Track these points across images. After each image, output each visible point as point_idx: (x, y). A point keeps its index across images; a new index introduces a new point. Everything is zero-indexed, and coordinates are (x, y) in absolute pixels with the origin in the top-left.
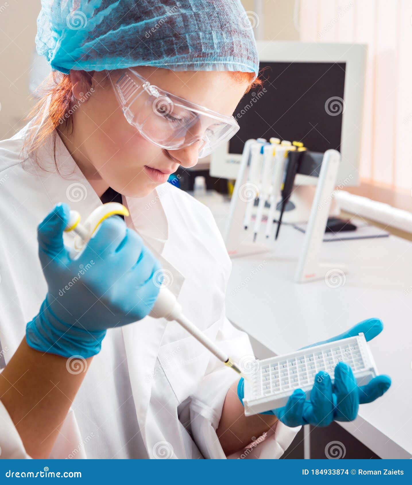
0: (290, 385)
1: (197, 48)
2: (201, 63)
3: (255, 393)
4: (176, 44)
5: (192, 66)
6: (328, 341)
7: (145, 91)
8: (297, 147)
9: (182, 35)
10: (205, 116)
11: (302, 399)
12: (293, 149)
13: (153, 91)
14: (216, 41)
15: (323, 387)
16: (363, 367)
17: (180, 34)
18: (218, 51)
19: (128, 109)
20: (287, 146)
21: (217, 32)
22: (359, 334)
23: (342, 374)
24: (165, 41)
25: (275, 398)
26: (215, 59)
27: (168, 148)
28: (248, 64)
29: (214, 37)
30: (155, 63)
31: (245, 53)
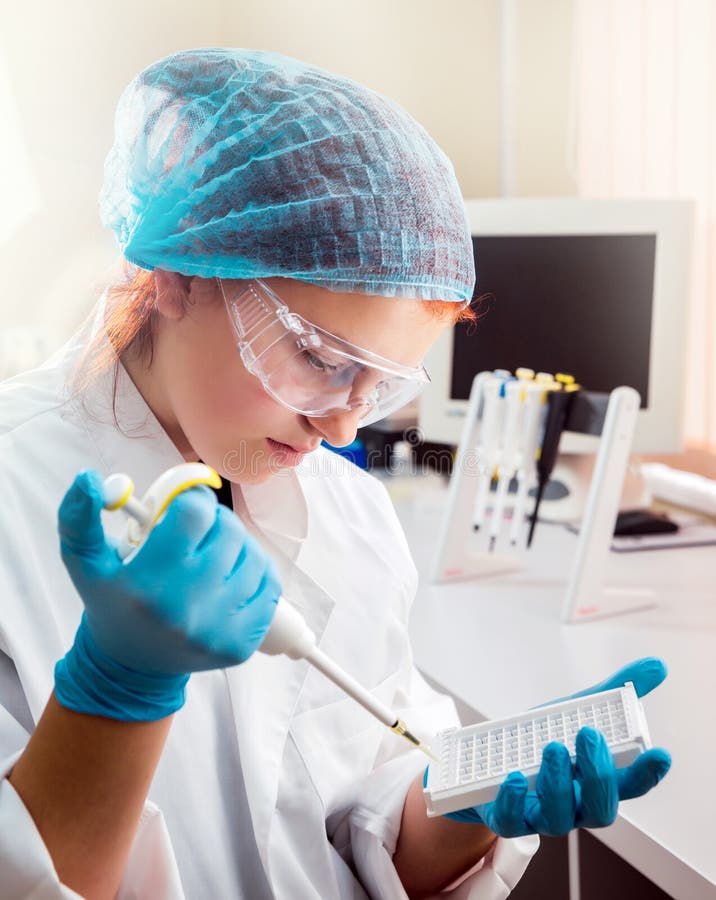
0: (504, 767)
1: (374, 258)
2: (378, 282)
3: (444, 780)
4: (340, 247)
5: (362, 285)
6: (574, 697)
7: (280, 322)
8: (564, 384)
9: (349, 234)
10: (373, 369)
11: (520, 788)
12: (556, 387)
13: (294, 324)
14: (406, 248)
15: (556, 768)
16: (627, 736)
17: (347, 232)
18: (408, 265)
19: (247, 345)
20: (547, 383)
21: (409, 233)
22: (626, 684)
23: (587, 747)
24: (321, 241)
25: (478, 787)
26: (401, 277)
27: (309, 413)
28: (457, 287)
29: (404, 240)
30: (302, 275)
31: (452, 268)
